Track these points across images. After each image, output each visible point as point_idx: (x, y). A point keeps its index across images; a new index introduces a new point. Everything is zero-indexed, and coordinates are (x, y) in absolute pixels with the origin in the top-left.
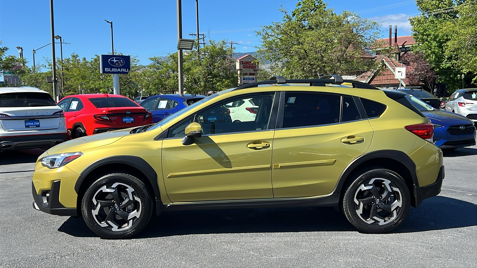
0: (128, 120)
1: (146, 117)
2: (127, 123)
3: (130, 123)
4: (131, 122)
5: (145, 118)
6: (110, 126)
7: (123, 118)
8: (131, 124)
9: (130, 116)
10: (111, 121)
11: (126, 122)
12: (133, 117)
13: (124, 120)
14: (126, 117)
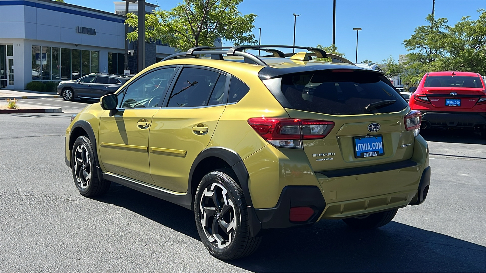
0: (453, 103)
1: (479, 101)
2: (451, 106)
3: (454, 106)
4: (456, 105)
5: (477, 102)
6: (428, 109)
7: (446, 100)
8: (456, 107)
9: (457, 98)
10: (430, 102)
11: (449, 105)
12: (460, 100)
13: (448, 102)
14: (450, 99)
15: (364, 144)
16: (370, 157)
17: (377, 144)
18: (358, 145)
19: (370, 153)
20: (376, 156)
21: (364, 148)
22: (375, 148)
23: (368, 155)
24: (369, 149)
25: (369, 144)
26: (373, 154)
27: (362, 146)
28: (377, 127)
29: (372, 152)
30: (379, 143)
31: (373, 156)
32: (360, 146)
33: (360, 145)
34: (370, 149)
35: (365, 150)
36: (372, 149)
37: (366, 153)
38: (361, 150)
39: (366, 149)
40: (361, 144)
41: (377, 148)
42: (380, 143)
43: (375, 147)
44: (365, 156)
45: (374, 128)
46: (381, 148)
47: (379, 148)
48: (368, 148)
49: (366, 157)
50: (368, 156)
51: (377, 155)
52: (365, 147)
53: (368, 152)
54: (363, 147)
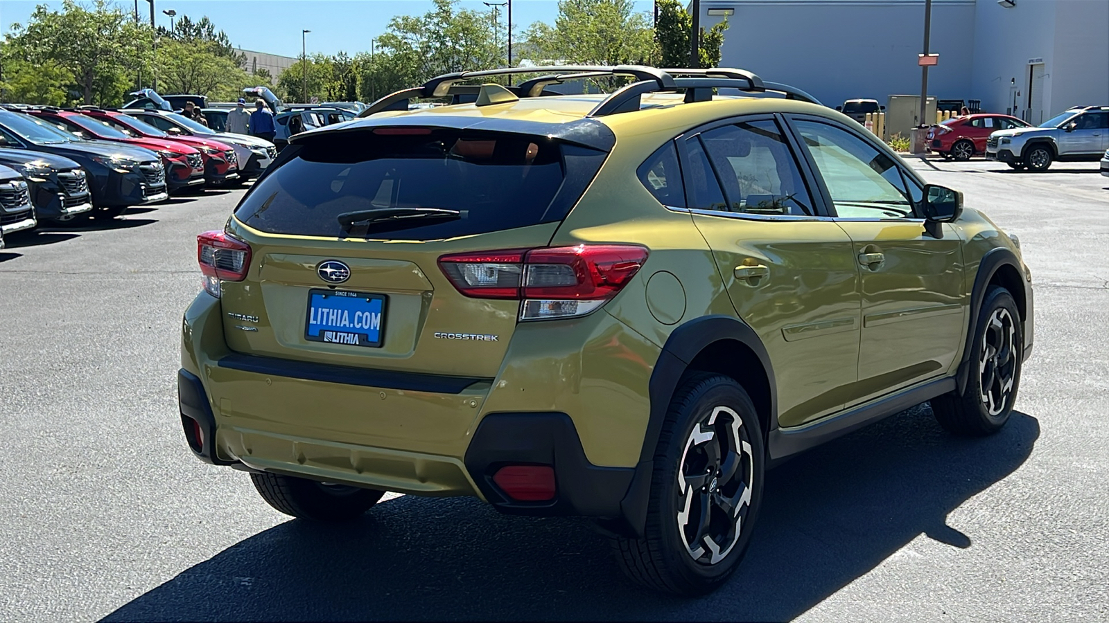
15: (336, 311)
16: (339, 343)
17: (367, 316)
18: (320, 309)
19: (342, 334)
20: (355, 344)
21: (332, 320)
22: (360, 324)
23: (336, 338)
24: (345, 325)
25: (346, 312)
26: (349, 338)
27: (328, 313)
28: (339, 272)
29: (348, 333)
30: (373, 314)
31: (347, 344)
32: (323, 313)
33: (326, 310)
34: (348, 326)
35: (334, 324)
36: (352, 325)
37: (333, 332)
38: (324, 323)
39: (336, 324)
40: (328, 310)
41: (366, 327)
42: (376, 316)
43: (362, 323)
44: (325, 340)
45: (332, 273)
46: (375, 328)
47: (372, 328)
48: (343, 323)
49: (330, 342)
50: (334, 340)
51: (357, 343)
52: (335, 317)
53: (337, 330)
54: (331, 317)
